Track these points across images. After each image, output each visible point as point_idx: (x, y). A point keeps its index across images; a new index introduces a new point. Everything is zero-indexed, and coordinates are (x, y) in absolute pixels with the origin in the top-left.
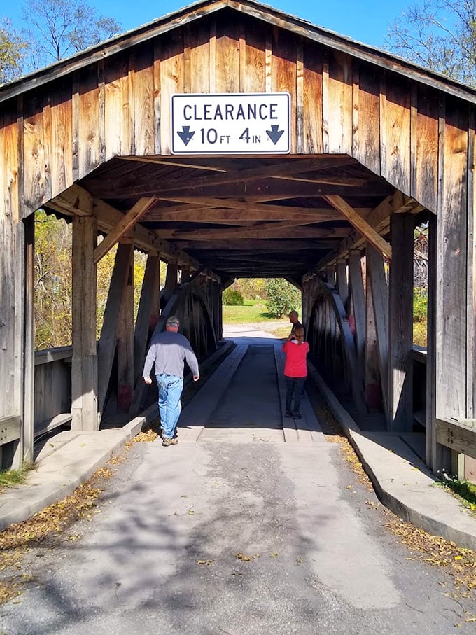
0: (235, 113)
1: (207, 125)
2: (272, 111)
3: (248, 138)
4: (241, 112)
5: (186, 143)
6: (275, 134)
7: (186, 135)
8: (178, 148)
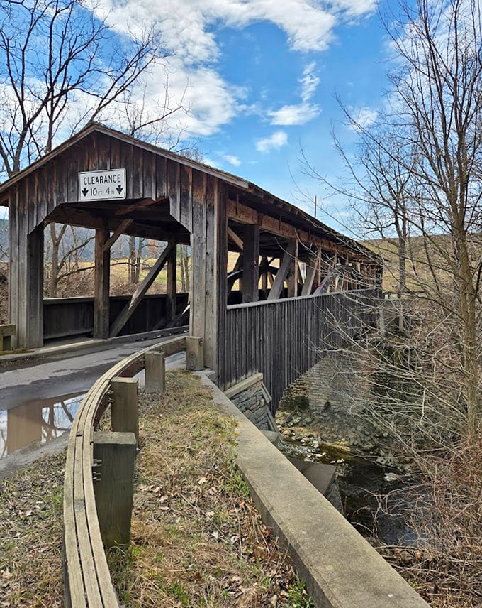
0: (104, 180)
1: (93, 186)
2: (118, 178)
3: (109, 192)
4: (106, 180)
5: (85, 195)
6: (119, 190)
7: (85, 192)
8: (82, 198)
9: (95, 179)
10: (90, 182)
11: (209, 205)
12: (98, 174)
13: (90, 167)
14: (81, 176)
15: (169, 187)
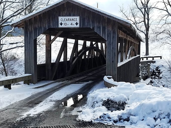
0: (70, 20)
1: (65, 22)
2: (76, 20)
3: (72, 25)
4: (71, 20)
6: (77, 24)
7: (61, 24)
8: (60, 26)
9: (66, 19)
10: (64, 20)
11: (114, 31)
12: (67, 18)
13: (63, 15)
14: (60, 18)
15: (97, 24)
